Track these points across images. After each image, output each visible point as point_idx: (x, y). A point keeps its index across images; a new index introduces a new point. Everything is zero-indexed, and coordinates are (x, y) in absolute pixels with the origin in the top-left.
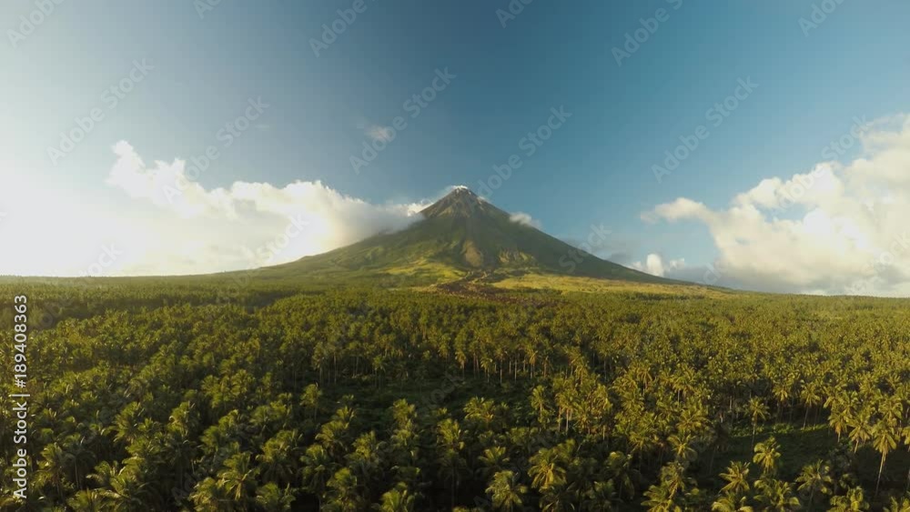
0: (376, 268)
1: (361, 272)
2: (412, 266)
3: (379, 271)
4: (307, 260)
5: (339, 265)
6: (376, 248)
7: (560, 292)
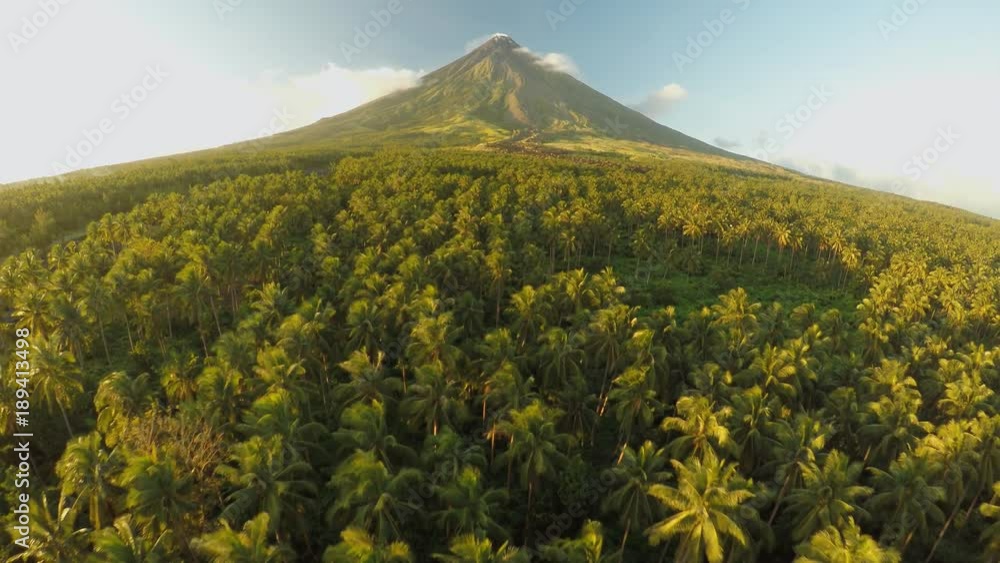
0: (407, 127)
1: (391, 132)
2: (448, 124)
3: (410, 131)
4: (325, 121)
5: (364, 125)
6: (403, 105)
7: (628, 157)
